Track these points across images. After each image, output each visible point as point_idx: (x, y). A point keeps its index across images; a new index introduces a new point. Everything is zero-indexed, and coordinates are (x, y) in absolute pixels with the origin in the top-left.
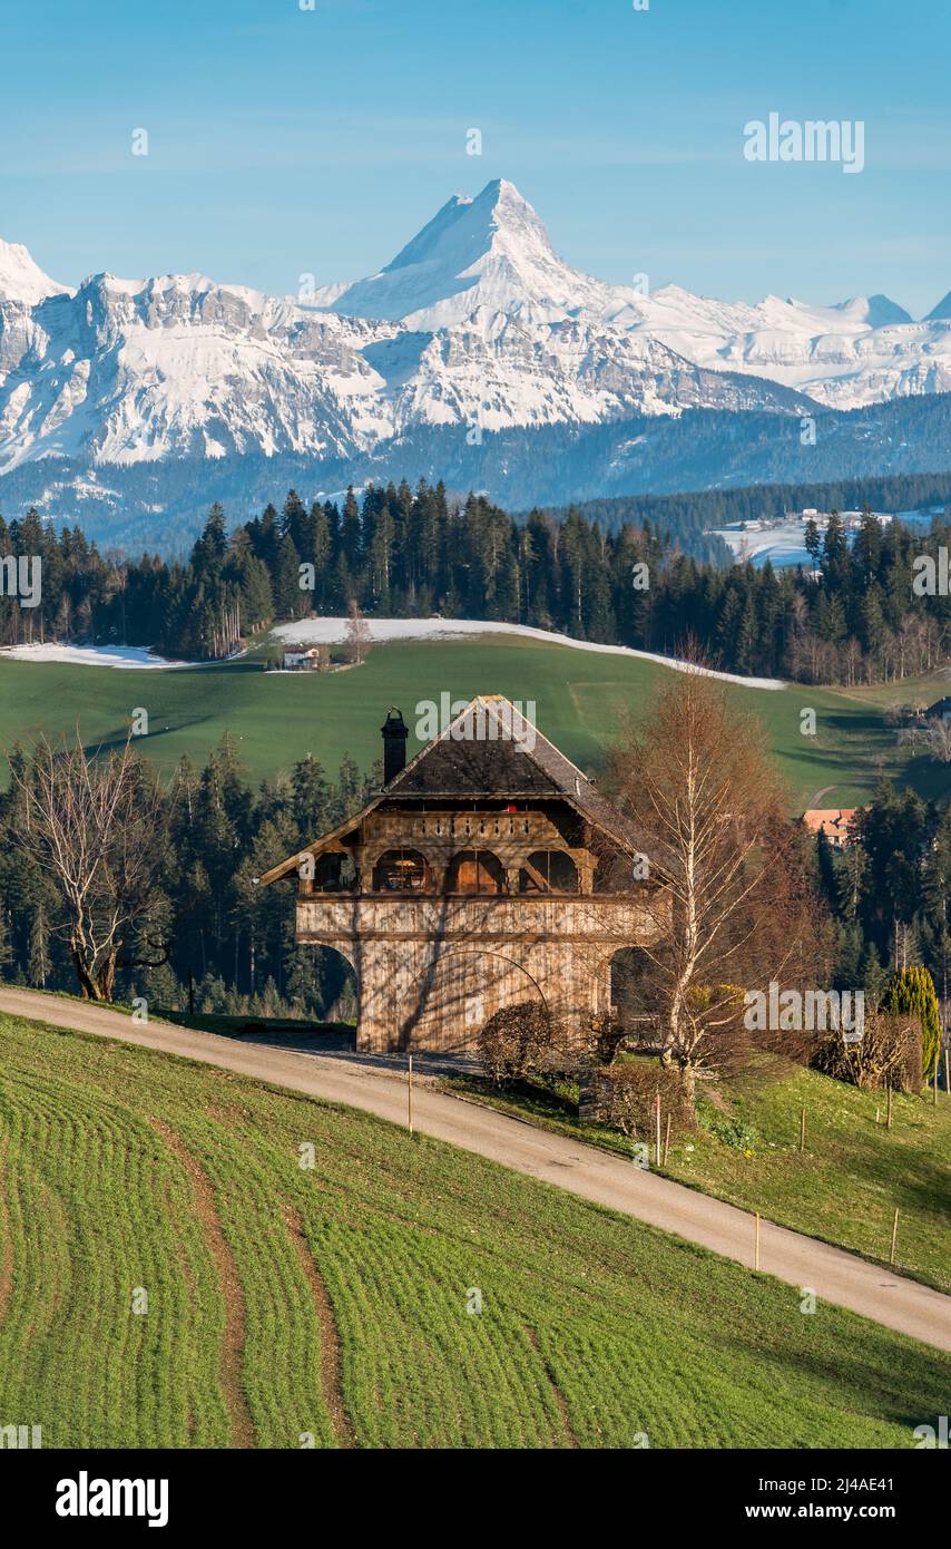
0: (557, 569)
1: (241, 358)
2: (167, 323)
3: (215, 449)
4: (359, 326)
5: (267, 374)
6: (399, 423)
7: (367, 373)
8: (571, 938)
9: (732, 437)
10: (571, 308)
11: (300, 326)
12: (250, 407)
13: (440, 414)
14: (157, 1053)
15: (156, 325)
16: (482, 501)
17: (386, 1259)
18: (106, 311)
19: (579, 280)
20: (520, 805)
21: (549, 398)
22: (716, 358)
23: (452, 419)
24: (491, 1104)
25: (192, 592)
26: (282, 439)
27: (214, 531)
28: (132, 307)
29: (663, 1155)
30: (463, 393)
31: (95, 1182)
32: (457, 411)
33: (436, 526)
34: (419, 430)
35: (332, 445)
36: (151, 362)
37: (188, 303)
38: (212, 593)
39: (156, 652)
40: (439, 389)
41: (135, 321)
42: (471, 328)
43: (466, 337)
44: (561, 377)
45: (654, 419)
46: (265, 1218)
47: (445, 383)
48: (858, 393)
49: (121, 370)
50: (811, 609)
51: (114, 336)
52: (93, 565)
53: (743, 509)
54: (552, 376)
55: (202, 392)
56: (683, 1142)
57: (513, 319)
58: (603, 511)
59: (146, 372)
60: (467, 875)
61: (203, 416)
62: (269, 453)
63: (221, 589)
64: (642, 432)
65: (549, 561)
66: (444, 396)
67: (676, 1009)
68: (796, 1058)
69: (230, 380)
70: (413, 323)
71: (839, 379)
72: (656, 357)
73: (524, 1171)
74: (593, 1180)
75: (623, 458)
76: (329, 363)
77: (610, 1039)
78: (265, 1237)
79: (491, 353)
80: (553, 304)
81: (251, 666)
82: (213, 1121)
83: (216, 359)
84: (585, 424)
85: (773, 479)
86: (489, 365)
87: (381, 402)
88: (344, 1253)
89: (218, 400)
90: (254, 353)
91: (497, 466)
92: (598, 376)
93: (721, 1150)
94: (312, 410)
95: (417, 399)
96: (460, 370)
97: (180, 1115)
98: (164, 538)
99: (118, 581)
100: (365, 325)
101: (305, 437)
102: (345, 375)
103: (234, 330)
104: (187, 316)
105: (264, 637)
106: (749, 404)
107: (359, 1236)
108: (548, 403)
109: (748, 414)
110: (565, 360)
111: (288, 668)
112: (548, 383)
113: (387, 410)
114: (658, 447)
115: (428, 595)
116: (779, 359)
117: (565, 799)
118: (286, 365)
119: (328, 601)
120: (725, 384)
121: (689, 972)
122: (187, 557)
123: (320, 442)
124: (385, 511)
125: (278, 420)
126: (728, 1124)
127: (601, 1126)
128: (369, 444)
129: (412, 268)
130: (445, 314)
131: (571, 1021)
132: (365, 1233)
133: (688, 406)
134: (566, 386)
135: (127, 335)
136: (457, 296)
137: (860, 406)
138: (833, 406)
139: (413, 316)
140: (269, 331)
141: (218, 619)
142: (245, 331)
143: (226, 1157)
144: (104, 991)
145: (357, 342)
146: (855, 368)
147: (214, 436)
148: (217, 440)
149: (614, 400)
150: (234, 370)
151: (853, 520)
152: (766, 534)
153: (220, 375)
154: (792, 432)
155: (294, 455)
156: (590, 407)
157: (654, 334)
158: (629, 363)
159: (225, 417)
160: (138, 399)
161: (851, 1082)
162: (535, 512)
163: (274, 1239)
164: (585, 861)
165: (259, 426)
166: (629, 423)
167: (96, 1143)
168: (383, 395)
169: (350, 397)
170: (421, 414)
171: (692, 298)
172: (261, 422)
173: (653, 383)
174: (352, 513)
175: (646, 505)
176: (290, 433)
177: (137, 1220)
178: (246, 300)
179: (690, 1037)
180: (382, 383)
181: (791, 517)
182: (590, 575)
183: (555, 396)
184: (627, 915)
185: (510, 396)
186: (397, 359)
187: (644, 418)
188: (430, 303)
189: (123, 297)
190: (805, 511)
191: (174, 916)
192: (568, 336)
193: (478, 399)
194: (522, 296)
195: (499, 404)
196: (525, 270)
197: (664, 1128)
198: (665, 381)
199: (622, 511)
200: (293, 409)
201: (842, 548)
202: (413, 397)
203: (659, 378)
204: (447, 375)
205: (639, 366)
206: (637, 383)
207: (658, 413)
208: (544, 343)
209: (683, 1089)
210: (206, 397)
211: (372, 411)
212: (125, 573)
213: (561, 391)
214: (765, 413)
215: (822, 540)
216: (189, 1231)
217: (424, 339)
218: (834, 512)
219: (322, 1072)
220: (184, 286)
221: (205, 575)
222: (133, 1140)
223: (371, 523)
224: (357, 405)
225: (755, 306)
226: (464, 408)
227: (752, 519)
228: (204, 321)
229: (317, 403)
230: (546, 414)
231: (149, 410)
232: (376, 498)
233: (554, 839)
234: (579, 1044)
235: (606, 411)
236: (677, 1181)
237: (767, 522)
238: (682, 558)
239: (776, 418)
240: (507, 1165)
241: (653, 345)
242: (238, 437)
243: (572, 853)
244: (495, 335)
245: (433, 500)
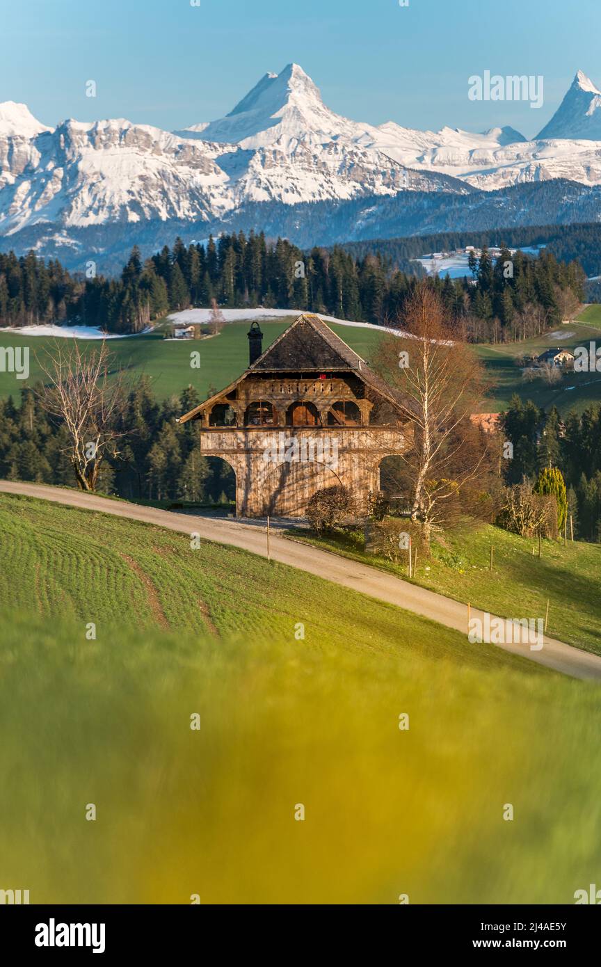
0: (329, 280)
1: (147, 165)
2: (106, 146)
3: (134, 217)
4: (214, 147)
5: (163, 174)
6: (237, 201)
7: (219, 173)
8: (358, 451)
9: (426, 206)
10: (333, 134)
11: (181, 147)
12: (153, 193)
13: (260, 196)
14: (122, 518)
15: (100, 148)
16: (286, 242)
17: (258, 629)
18: (71, 141)
19: (338, 119)
20: (329, 375)
21: (321, 186)
22: (415, 163)
23: (267, 198)
24: (314, 544)
25: (122, 295)
26: (171, 211)
27: (135, 260)
28: (86, 138)
29: (413, 572)
30: (273, 184)
31: (91, 588)
32: (270, 194)
33: (260, 256)
34: (249, 205)
35: (200, 214)
36: (97, 169)
37: (118, 135)
38: (134, 296)
39: (102, 329)
40: (260, 182)
41: (88, 146)
42: (277, 147)
43: (275, 152)
44: (328, 174)
45: (381, 197)
46: (188, 607)
47: (263, 178)
48: (496, 181)
49: (80, 174)
50: (472, 301)
51: (76, 154)
52: (67, 281)
53: (432, 247)
54: (323, 173)
55: (126, 185)
56: (424, 565)
57: (301, 142)
58: (353, 248)
59: (95, 173)
60: (300, 412)
61: (126, 198)
62: (164, 219)
63: (138, 293)
64: (374, 204)
65: (324, 275)
66: (263, 185)
67: (418, 489)
68: (486, 519)
69: (142, 178)
70: (244, 144)
71: (486, 173)
72: (382, 162)
73: (333, 580)
74: (374, 586)
75: (364, 219)
76: (197, 168)
77: (382, 507)
78: (188, 617)
79: (288, 161)
80: (324, 133)
81: (157, 336)
82: (156, 554)
83: (134, 166)
84: (342, 200)
85: (449, 230)
86: (288, 168)
87: (227, 189)
88: (234, 625)
89: (134, 189)
90: (154, 163)
91: (293, 225)
92: (349, 173)
93: (445, 569)
94: (188, 195)
95: (247, 187)
96: (271, 171)
97: (137, 551)
98: (105, 267)
99: (80, 289)
100: (218, 146)
101: (184, 210)
102: (207, 174)
103: (143, 150)
104: (117, 142)
105: (163, 320)
106: (434, 188)
107: (242, 616)
108: (321, 189)
109: (434, 193)
110: (330, 165)
111: (177, 337)
112: (321, 177)
113: (230, 193)
114: (384, 212)
115: (256, 296)
116: (451, 163)
117: (353, 371)
118: (173, 169)
119: (200, 300)
120: (421, 177)
121: (426, 467)
122: (118, 277)
123: (193, 212)
124: (231, 248)
125: (169, 200)
126: (449, 556)
127: (377, 555)
128: (221, 213)
129: (244, 114)
130: (262, 139)
131: (359, 495)
132: (245, 614)
133: (400, 190)
134: (331, 179)
135: (83, 154)
136: (269, 129)
137: (497, 189)
138: (482, 189)
139: (244, 141)
140: (164, 150)
141: (137, 310)
142: (150, 151)
143: (164, 574)
144: (91, 486)
145: (213, 155)
146: (495, 166)
147: (133, 209)
148: (135, 212)
149: (359, 187)
150: (143, 172)
151: (496, 252)
152: (443, 261)
153: (136, 175)
154: (459, 204)
155: (179, 219)
156: (345, 190)
157: (381, 150)
158: (366, 165)
159: (139, 199)
160: (90, 190)
161: (517, 533)
162: (315, 248)
163: (193, 617)
164: (365, 407)
165: (158, 204)
166: (368, 199)
167: (90, 566)
168: (229, 185)
169: (209, 186)
170: (249, 195)
171: (402, 129)
172: (160, 201)
173: (380, 176)
174: (212, 249)
175: (378, 245)
176: (176, 207)
177: (115, 607)
178: (150, 133)
179: (426, 504)
180: (227, 178)
181: (460, 251)
182: (347, 282)
183: (325, 185)
184: (389, 435)
185: (299, 185)
186: (236, 165)
187: (375, 196)
188: (253, 133)
189: (81, 132)
190: (467, 248)
192: (332, 151)
193: (282, 187)
194: (306, 129)
195: (294, 190)
196: (308, 114)
197: (413, 557)
198: (387, 176)
199: (363, 248)
200: (178, 193)
201: (490, 266)
202: (245, 186)
203: (384, 174)
204: (264, 173)
205: (372, 167)
206: (372, 177)
207: (383, 193)
208: (319, 155)
209: (423, 535)
210: (129, 188)
211: (222, 194)
212: (84, 285)
213: (327, 182)
214: (443, 193)
215: (478, 262)
216: (145, 613)
217: (250, 153)
218: (485, 247)
219: (218, 528)
220: (115, 125)
221: (129, 285)
222: (111, 565)
223: (223, 255)
224: (214, 191)
225: (437, 133)
226: (274, 192)
227: (437, 252)
228: (127, 145)
229: (191, 190)
230: (320, 195)
231: (96, 195)
232: (225, 241)
233: (348, 395)
234: (363, 510)
235: (354, 193)
236: (421, 586)
237: (446, 254)
238: (399, 273)
239: (450, 196)
240: (325, 578)
241: (380, 155)
242: (146, 210)
243: (358, 402)
244: (291, 150)
245: (256, 243)
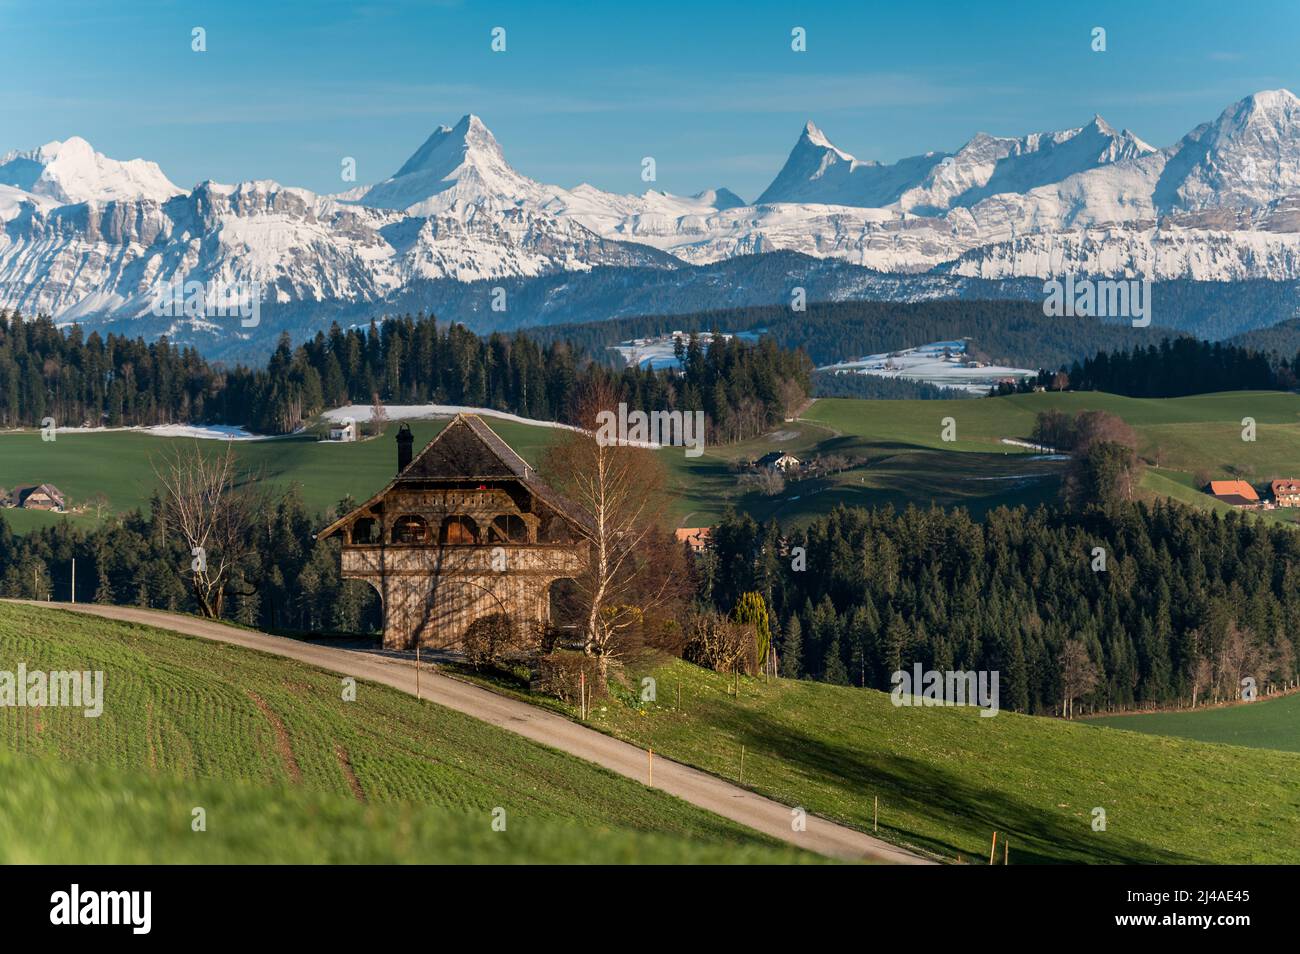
0: (510, 371)
1: (300, 236)
2: (251, 214)
3: (283, 297)
4: (378, 214)
5: (317, 246)
6: (404, 278)
7: (383, 245)
8: (524, 573)
9: (625, 284)
10: (518, 200)
11: (338, 214)
12: (306, 268)
13: (432, 272)
14: (250, 650)
15: (244, 215)
16: (460, 327)
17: (404, 779)
18: (210, 206)
19: (523, 181)
20: (489, 485)
21: (503, 260)
22: (613, 232)
23: (440, 275)
24: (472, 681)
25: (269, 390)
26: (328, 290)
27: (283, 348)
28: (228, 202)
29: (586, 713)
30: (446, 258)
31: (211, 730)
32: (443, 270)
33: (430, 344)
34: (418, 283)
35: (361, 294)
36: (241, 240)
37: (264, 200)
38: (283, 389)
39: (246, 429)
40: (431, 255)
41: (229, 213)
42: (452, 215)
43: (448, 220)
44: (511, 246)
45: (573, 273)
46: (323, 753)
47: (434, 251)
48: (709, 254)
49: (221, 245)
50: (678, 395)
51: (216, 222)
52: (205, 372)
53: (632, 332)
54: (505, 245)
55: (275, 259)
56: (600, 705)
57: (479, 208)
58: (540, 334)
59: (238, 245)
60: (454, 531)
61: (275, 275)
62: (319, 299)
63: (288, 387)
64: (566, 282)
65: (506, 366)
66: (434, 260)
67: (593, 617)
68: (673, 651)
69: (293, 250)
70: (413, 211)
71: (696, 245)
72: (575, 232)
73: (492, 722)
74: (540, 729)
75: (553, 300)
76: (358, 238)
77: (551, 637)
78: (324, 765)
79: (465, 231)
80: (506, 198)
81: (309, 438)
82: (288, 692)
83: (283, 237)
84: (528, 277)
85: (653, 312)
86: (464, 239)
87: (392, 264)
88: (376, 774)
89: (284, 264)
90: (308, 233)
91: (470, 306)
92: (536, 245)
93: (624, 710)
94: (347, 271)
95: (416, 262)
96: (444, 243)
97: (267, 689)
98: (251, 356)
99: (220, 382)
100: (381, 213)
101: (343, 288)
102: (369, 247)
103: (295, 218)
104: (264, 208)
105: (317, 418)
106: (636, 262)
107: (386, 764)
108: (503, 264)
109: (636, 268)
110: (514, 235)
111: (334, 439)
112: (503, 250)
113: (396, 269)
114: (576, 292)
115: (425, 390)
116: (656, 233)
117: (519, 480)
118: (330, 241)
119: (363, 398)
120: (620, 249)
121: (601, 592)
122: (266, 368)
123: (353, 291)
124: (396, 334)
125: (325, 277)
126: (629, 694)
127: (544, 694)
128: (385, 292)
129: (413, 175)
130: (434, 205)
131: (524, 627)
132: (390, 762)
133: (596, 264)
134: (515, 252)
135: (224, 222)
136: (442, 193)
137: (710, 262)
138: (693, 263)
139: (413, 207)
140: (319, 218)
141: (287, 407)
142: (302, 218)
143: (297, 715)
144: (215, 612)
145: (377, 225)
146: (707, 236)
147: (282, 288)
148: (284, 290)
149: (547, 261)
150: (295, 244)
151: (708, 337)
152: (648, 348)
153: (286, 248)
154: (665, 280)
155: (336, 300)
156: (531, 266)
157: (573, 217)
158: (556, 236)
159: (289, 275)
160: (232, 264)
161: (711, 668)
162: (495, 334)
163: (329, 765)
164: (532, 522)
165: (312, 281)
166: (556, 276)
167: (211, 706)
168: (394, 260)
169: (372, 261)
170: (419, 272)
171: (598, 193)
172: (314, 278)
173: (572, 249)
174: (374, 335)
175: (568, 330)
176: (333, 286)
177: (239, 753)
178: (303, 198)
179: (603, 635)
180: (393, 252)
181: (665, 337)
182: (532, 375)
183: (508, 259)
184: (560, 555)
185: (478, 259)
186: (403, 236)
187: (567, 272)
188: (424, 198)
189: (221, 196)
190: (675, 333)
191: (260, 602)
192: (516, 219)
193: (457, 261)
194: (485, 193)
195: (471, 265)
196: (487, 175)
197: (587, 695)
198: (580, 248)
199: (552, 334)
200: (335, 269)
201: (699, 355)
202: (414, 261)
203: (577, 246)
204: (436, 246)
205: (563, 238)
206: (562, 249)
207: (576, 269)
208: (500, 223)
209: (599, 670)
210: (277, 262)
211: (387, 270)
212: (225, 377)
213: (511, 256)
214: (648, 268)
215: (686, 350)
216: (274, 760)
217: (420, 222)
218: (694, 331)
219: (360, 662)
220: (261, 188)
221: (278, 378)
222: (236, 704)
223: (387, 343)
224: (377, 266)
225: (640, 197)
226: (448, 267)
227: (639, 338)
228: (275, 212)
229: (350, 266)
230: (501, 271)
231: (239, 271)
232: (389, 326)
233: (511, 507)
234: (529, 642)
235: (541, 268)
236: (596, 729)
237: (649, 341)
238: (593, 363)
239: (654, 271)
240: (484, 720)
241: (572, 224)
242: (298, 289)
243: (522, 516)
244: (468, 219)
245: (427, 327)
